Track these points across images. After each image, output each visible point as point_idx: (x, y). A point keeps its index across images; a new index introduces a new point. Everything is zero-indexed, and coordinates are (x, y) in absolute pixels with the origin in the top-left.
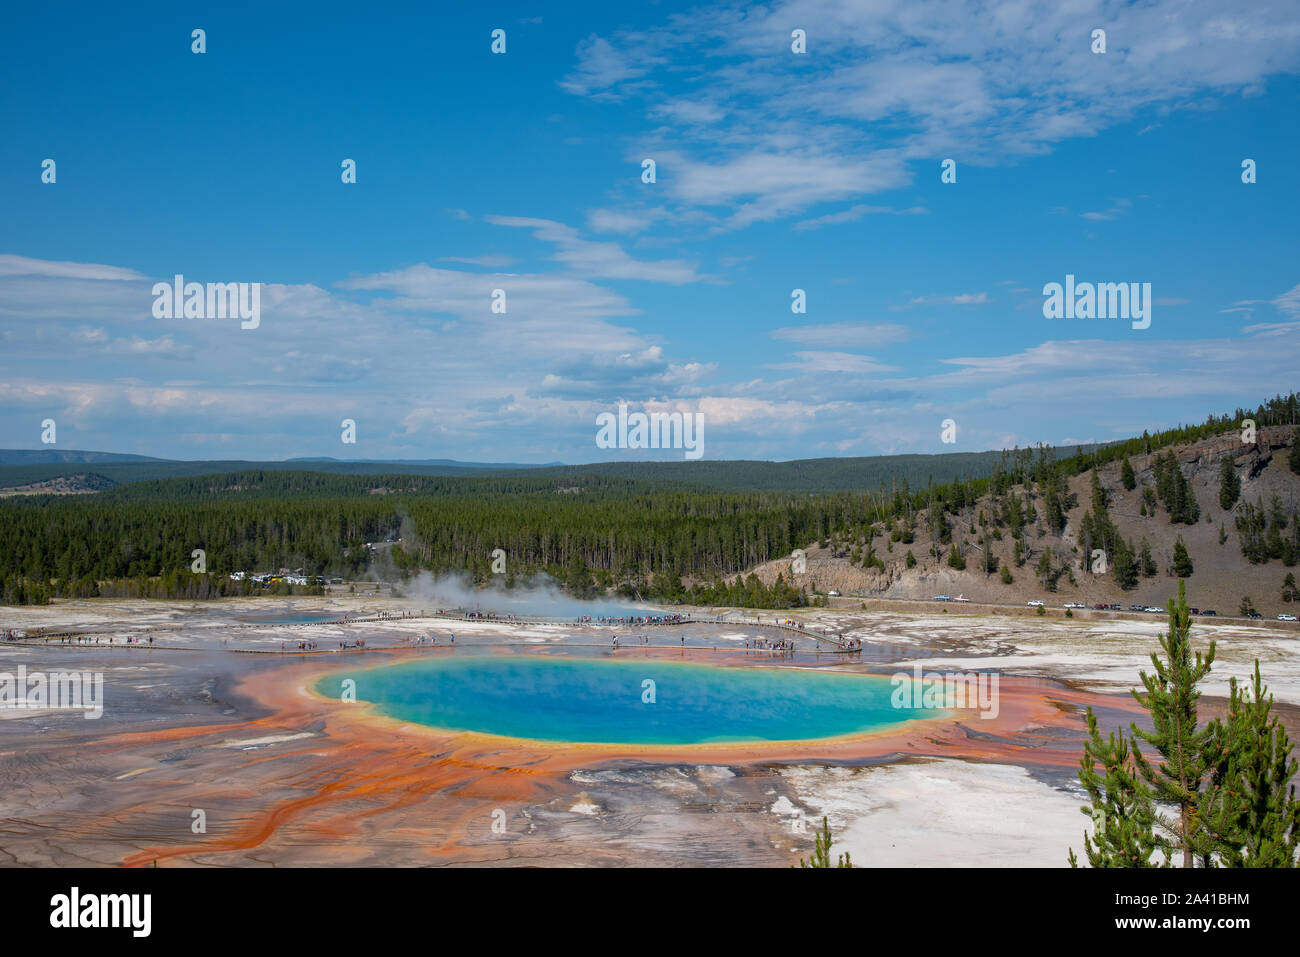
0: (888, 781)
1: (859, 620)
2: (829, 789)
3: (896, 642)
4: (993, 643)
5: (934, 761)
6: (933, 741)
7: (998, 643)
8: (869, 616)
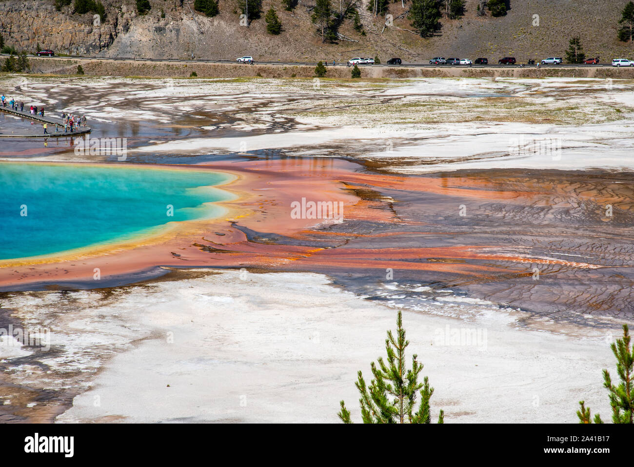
0: (152, 304)
1: (79, 91)
2: (73, 320)
3: (135, 118)
4: (265, 115)
5: (208, 274)
6: (204, 248)
7: (272, 115)
8: (92, 84)
